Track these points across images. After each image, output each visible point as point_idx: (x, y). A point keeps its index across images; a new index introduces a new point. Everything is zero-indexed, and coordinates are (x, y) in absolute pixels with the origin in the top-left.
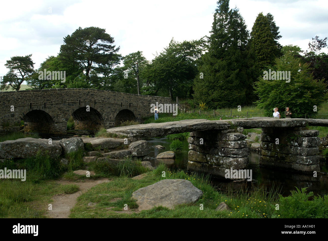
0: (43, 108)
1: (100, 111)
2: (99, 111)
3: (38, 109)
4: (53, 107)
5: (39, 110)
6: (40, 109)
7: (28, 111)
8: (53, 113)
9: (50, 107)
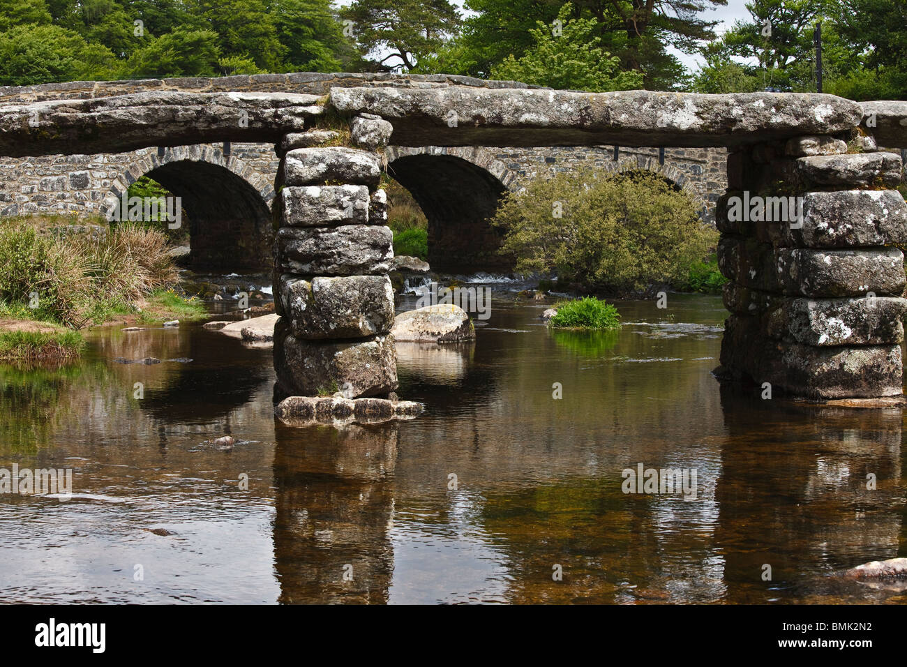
0: (217, 154)
1: (504, 176)
2: (499, 176)
3: (194, 159)
4: (264, 152)
5: (200, 161)
6: (203, 155)
7: (152, 167)
8: (266, 175)
9: (253, 150)
